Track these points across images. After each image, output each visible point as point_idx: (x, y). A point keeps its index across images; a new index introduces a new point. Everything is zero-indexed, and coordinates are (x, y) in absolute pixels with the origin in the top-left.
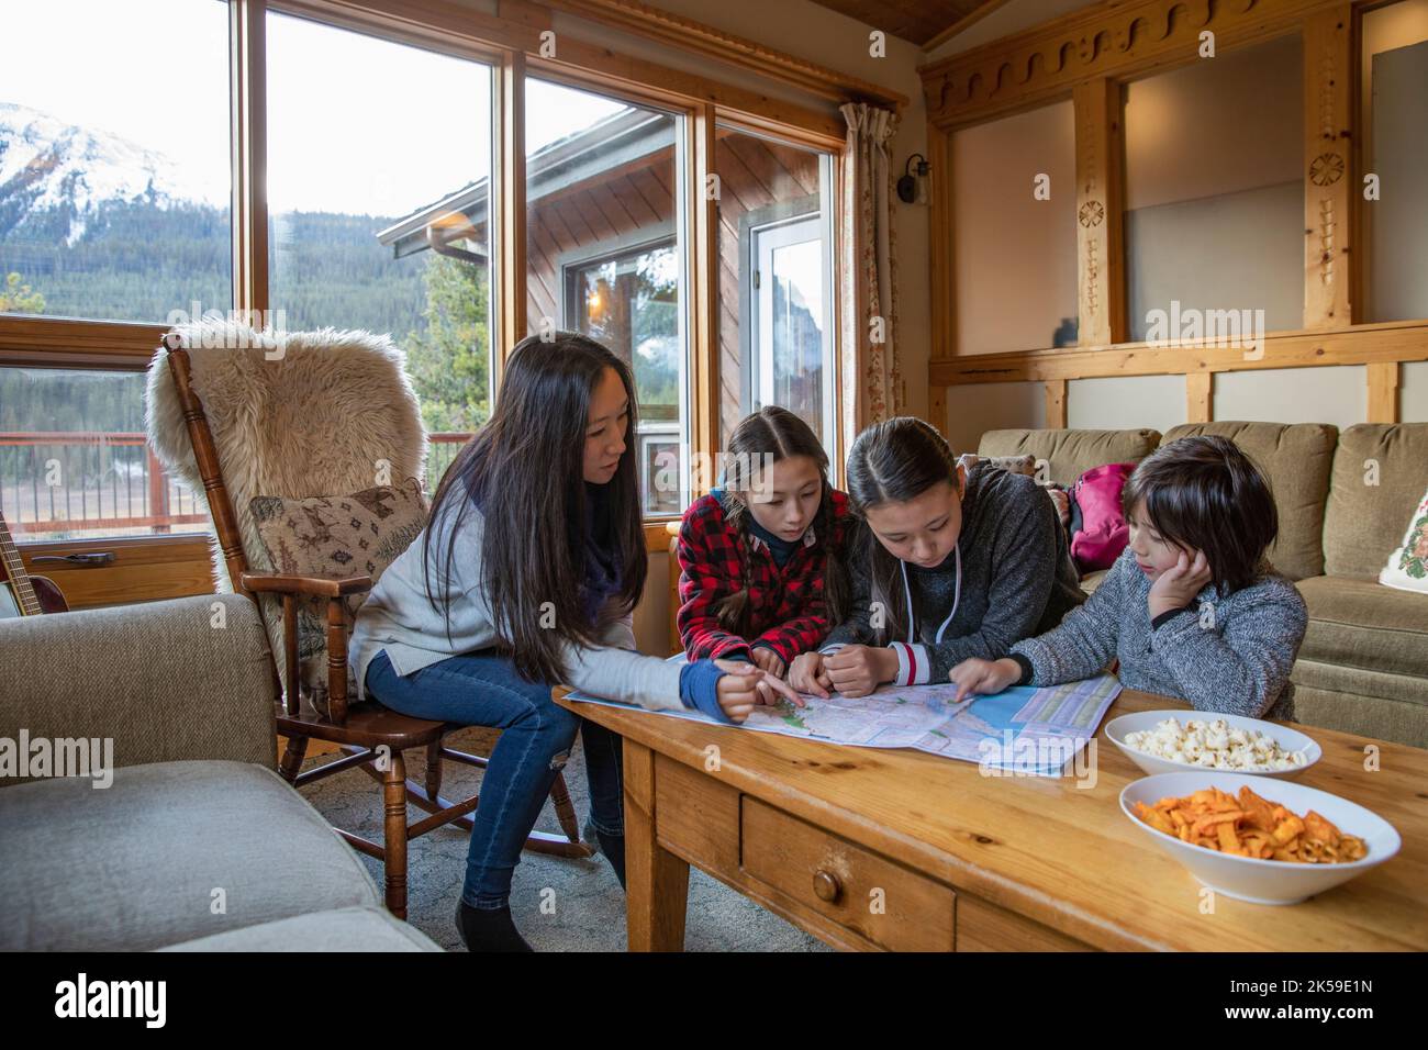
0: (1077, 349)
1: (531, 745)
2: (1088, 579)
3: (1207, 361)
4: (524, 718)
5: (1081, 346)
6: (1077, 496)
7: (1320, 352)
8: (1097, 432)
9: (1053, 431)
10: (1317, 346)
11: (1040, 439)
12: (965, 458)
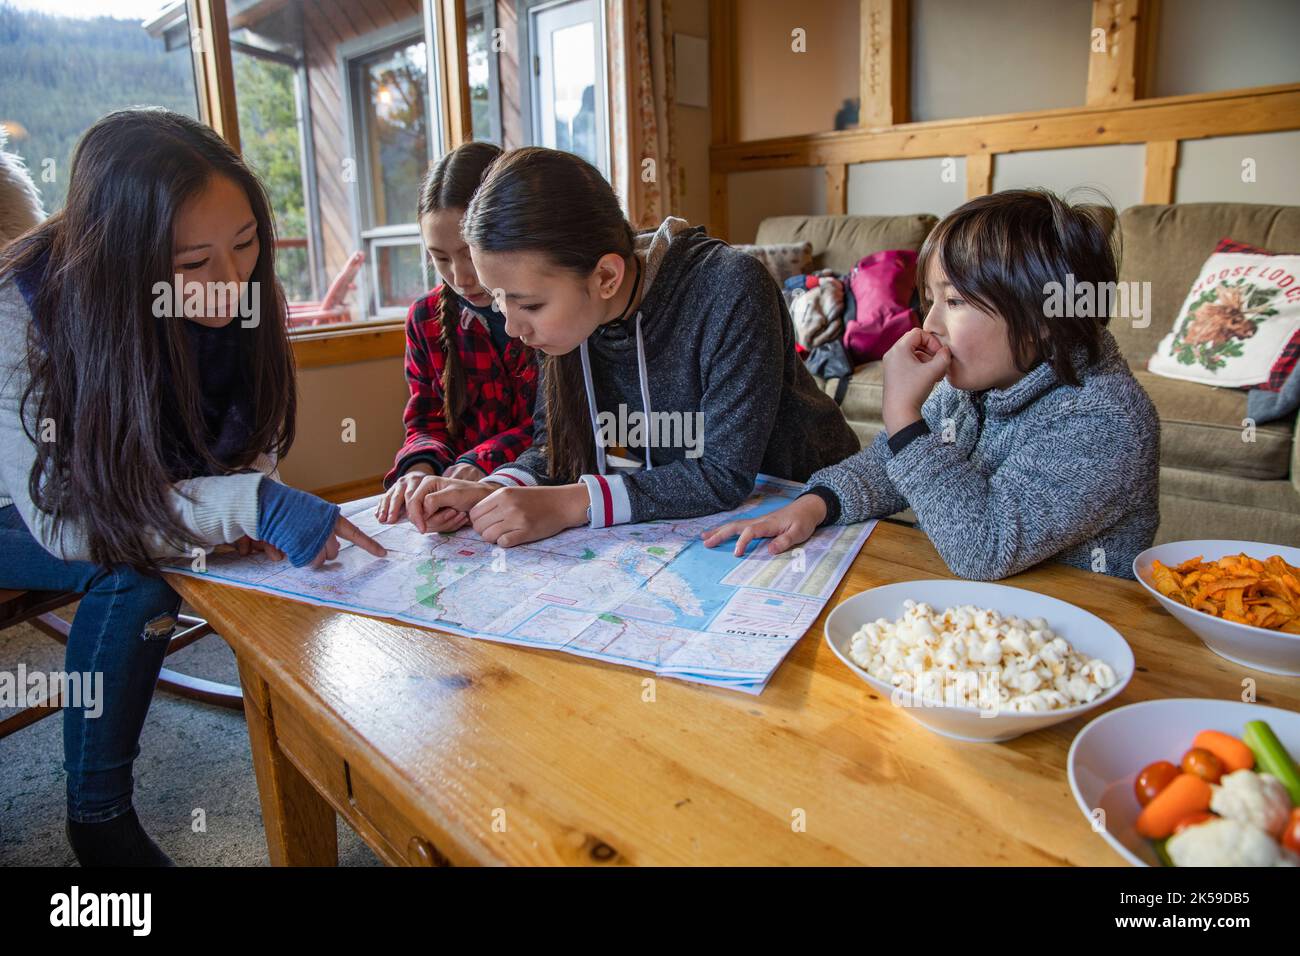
0: (860, 131)
1: (110, 613)
2: (859, 371)
3: (988, 142)
4: (100, 578)
5: (862, 127)
6: (852, 284)
7: (1101, 130)
8: (876, 218)
9: (831, 217)
10: (1098, 124)
11: (818, 225)
12: (670, 222)
